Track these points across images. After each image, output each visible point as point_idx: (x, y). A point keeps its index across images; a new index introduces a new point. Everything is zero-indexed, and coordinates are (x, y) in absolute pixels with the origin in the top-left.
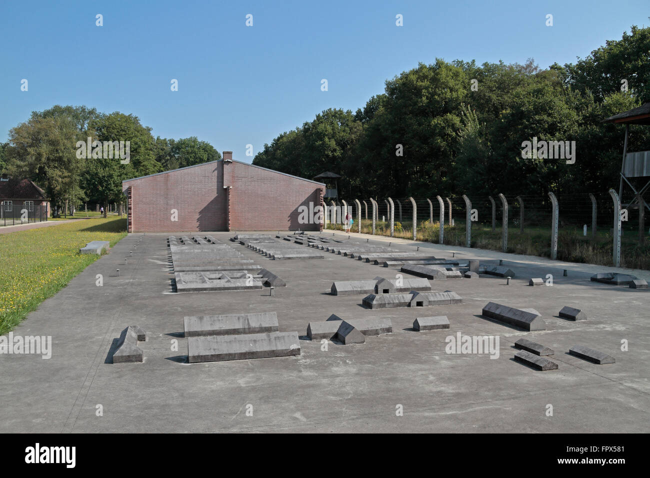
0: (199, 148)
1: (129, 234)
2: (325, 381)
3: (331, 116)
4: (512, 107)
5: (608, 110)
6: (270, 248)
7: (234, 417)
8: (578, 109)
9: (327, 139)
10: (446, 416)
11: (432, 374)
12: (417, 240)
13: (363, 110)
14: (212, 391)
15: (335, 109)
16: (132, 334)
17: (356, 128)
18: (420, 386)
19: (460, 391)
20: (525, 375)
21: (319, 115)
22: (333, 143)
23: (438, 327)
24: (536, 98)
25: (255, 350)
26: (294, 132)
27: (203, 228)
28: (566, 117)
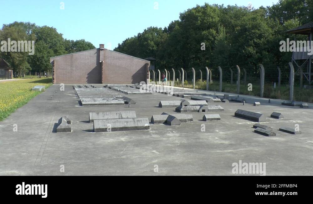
0: (85, 45)
1: (53, 84)
2: (164, 139)
3: (152, 30)
4: (241, 26)
5: (286, 28)
6: (125, 89)
7: (122, 152)
8: (272, 27)
9: (149, 41)
10: (228, 152)
11: (216, 137)
12: (195, 89)
13: (167, 28)
14: (109, 143)
15: (154, 27)
16: (64, 120)
17: (164, 36)
18: (212, 141)
19: (232, 143)
20: (261, 137)
21: (146, 29)
22: (152, 43)
23: (215, 119)
24: (253, 21)
25: (127, 126)
26: (133, 38)
27: (89, 82)
28: (267, 31)
